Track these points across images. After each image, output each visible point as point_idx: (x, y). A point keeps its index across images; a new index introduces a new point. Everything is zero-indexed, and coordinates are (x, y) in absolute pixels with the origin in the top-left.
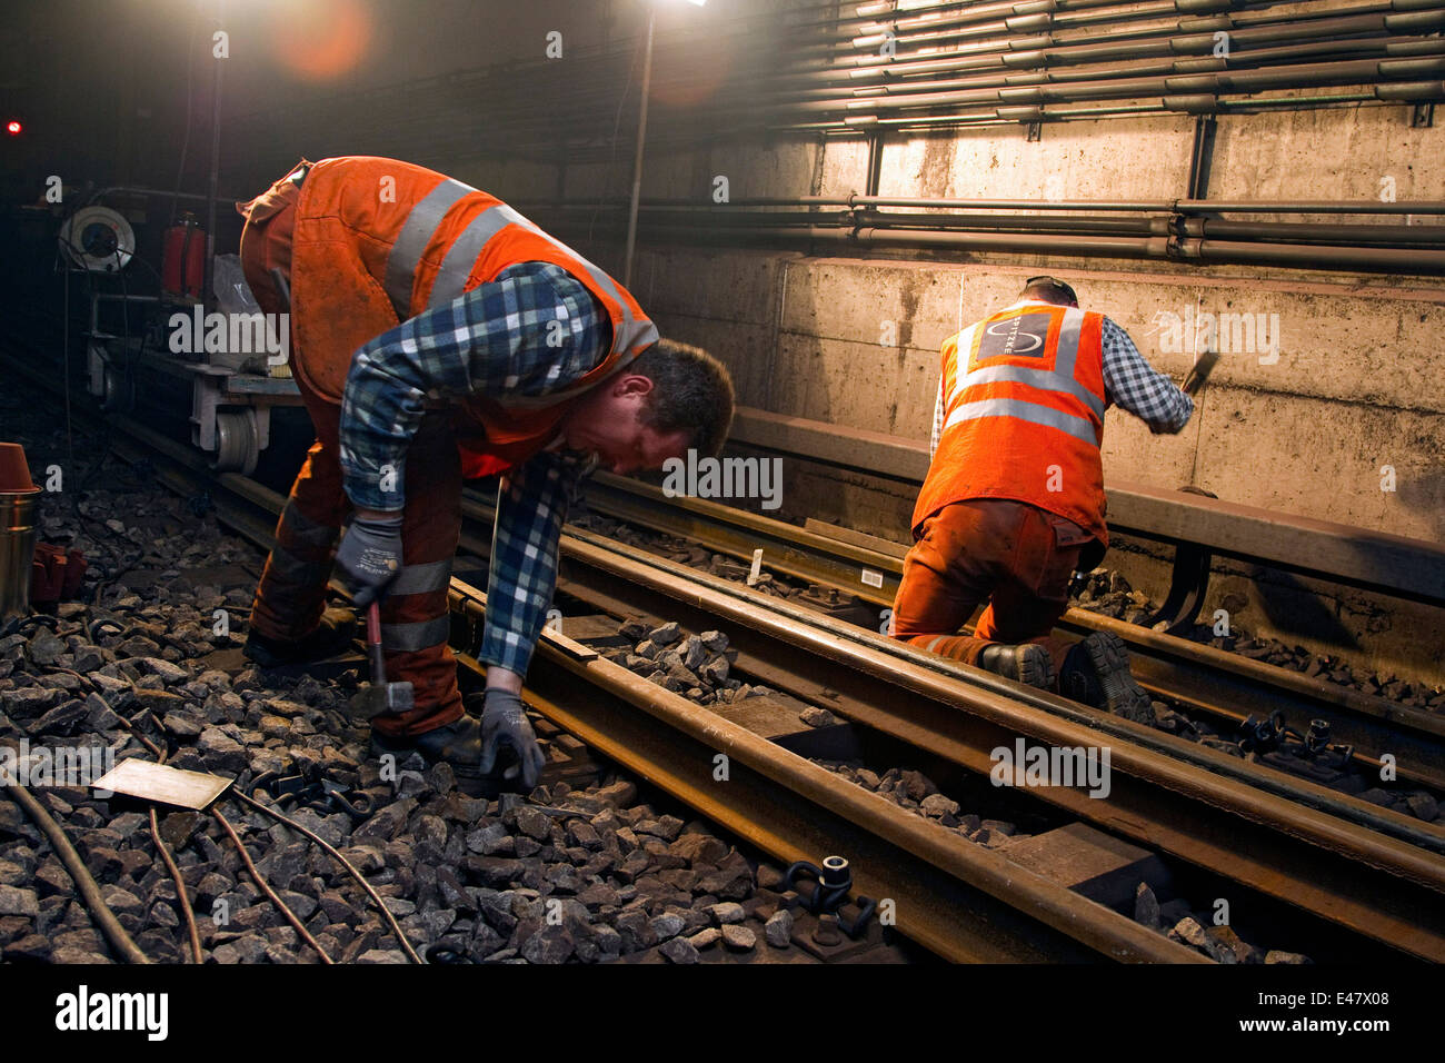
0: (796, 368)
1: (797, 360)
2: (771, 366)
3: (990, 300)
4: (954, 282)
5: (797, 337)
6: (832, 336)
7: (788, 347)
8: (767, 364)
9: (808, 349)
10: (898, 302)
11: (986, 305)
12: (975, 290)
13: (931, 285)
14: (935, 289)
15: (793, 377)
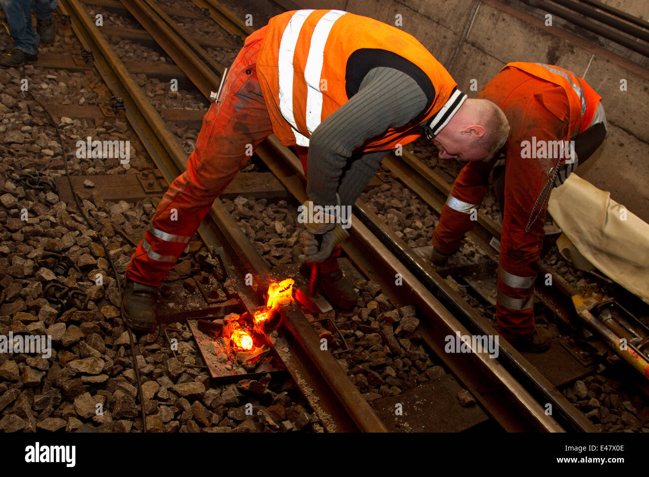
0: (469, 66)
1: (470, 61)
2: (453, 58)
3: (605, 79)
4: (586, 57)
5: (475, 48)
6: (497, 56)
7: (467, 52)
8: (451, 56)
9: (479, 58)
10: (544, 54)
11: (601, 80)
12: (598, 68)
13: (570, 53)
14: (571, 57)
15: (466, 70)
